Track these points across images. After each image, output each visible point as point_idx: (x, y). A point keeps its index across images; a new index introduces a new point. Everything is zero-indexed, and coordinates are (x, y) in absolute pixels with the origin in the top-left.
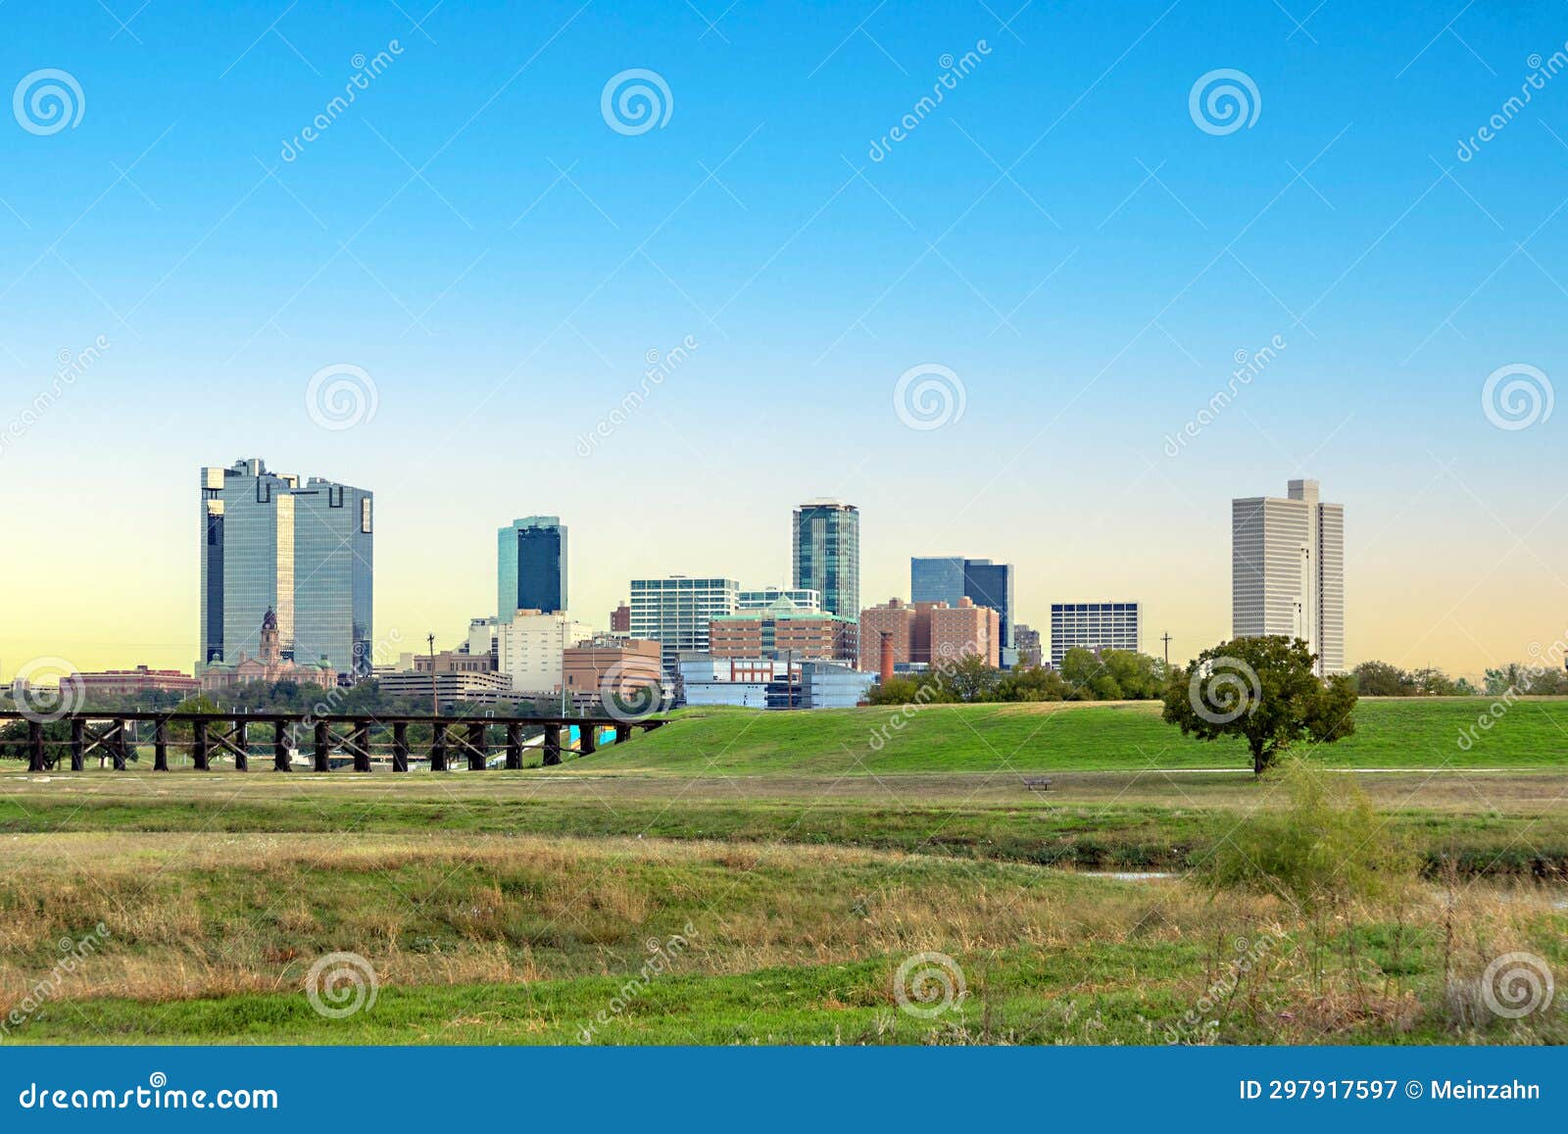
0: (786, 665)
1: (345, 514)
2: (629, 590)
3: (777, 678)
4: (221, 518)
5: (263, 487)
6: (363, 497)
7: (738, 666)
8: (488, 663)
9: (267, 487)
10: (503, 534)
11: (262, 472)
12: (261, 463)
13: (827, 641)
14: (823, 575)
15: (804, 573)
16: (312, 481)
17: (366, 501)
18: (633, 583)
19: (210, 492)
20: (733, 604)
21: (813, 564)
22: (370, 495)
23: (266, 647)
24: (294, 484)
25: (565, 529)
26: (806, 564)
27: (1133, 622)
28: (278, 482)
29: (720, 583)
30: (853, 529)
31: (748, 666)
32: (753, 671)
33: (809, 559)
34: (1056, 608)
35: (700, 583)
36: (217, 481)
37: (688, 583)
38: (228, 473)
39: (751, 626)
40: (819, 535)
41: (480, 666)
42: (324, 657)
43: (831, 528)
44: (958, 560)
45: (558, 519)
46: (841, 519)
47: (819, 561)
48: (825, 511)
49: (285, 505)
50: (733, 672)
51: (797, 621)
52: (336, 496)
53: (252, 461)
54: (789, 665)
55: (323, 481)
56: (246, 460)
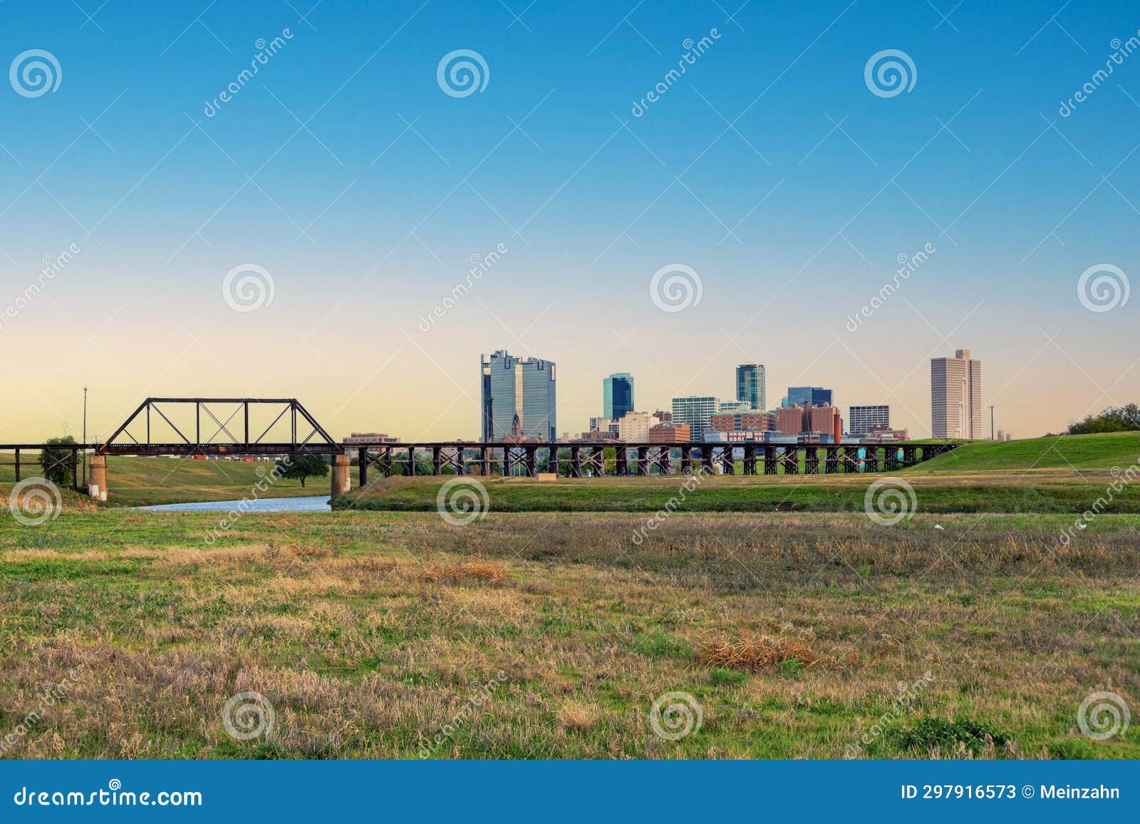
0: (752, 434)
1: (545, 373)
2: (671, 402)
3: (748, 439)
4: (489, 376)
5: (507, 362)
6: (551, 365)
7: (731, 434)
8: (614, 435)
9: (508, 362)
10: (605, 381)
11: (507, 356)
12: (506, 352)
13: (764, 423)
14: (750, 396)
15: (741, 395)
16: (530, 359)
17: (553, 367)
18: (673, 399)
19: (485, 365)
20: (718, 408)
21: (746, 391)
22: (554, 364)
23: (515, 430)
24: (520, 360)
25: (632, 378)
26: (742, 391)
27: (887, 414)
28: (514, 360)
29: (712, 399)
30: (762, 374)
31: (735, 434)
32: (737, 436)
33: (743, 388)
34: (852, 408)
35: (703, 399)
36: (487, 360)
37: (698, 399)
38: (492, 357)
39: (730, 417)
40: (748, 378)
41: (611, 437)
42: (540, 434)
43: (753, 375)
44: (810, 388)
45: (629, 374)
46: (758, 371)
47: (748, 389)
48: (750, 368)
49: (519, 370)
50: (728, 437)
51: (750, 414)
52: (541, 364)
53: (502, 351)
54: (753, 434)
55: (534, 359)
56: (500, 350)
